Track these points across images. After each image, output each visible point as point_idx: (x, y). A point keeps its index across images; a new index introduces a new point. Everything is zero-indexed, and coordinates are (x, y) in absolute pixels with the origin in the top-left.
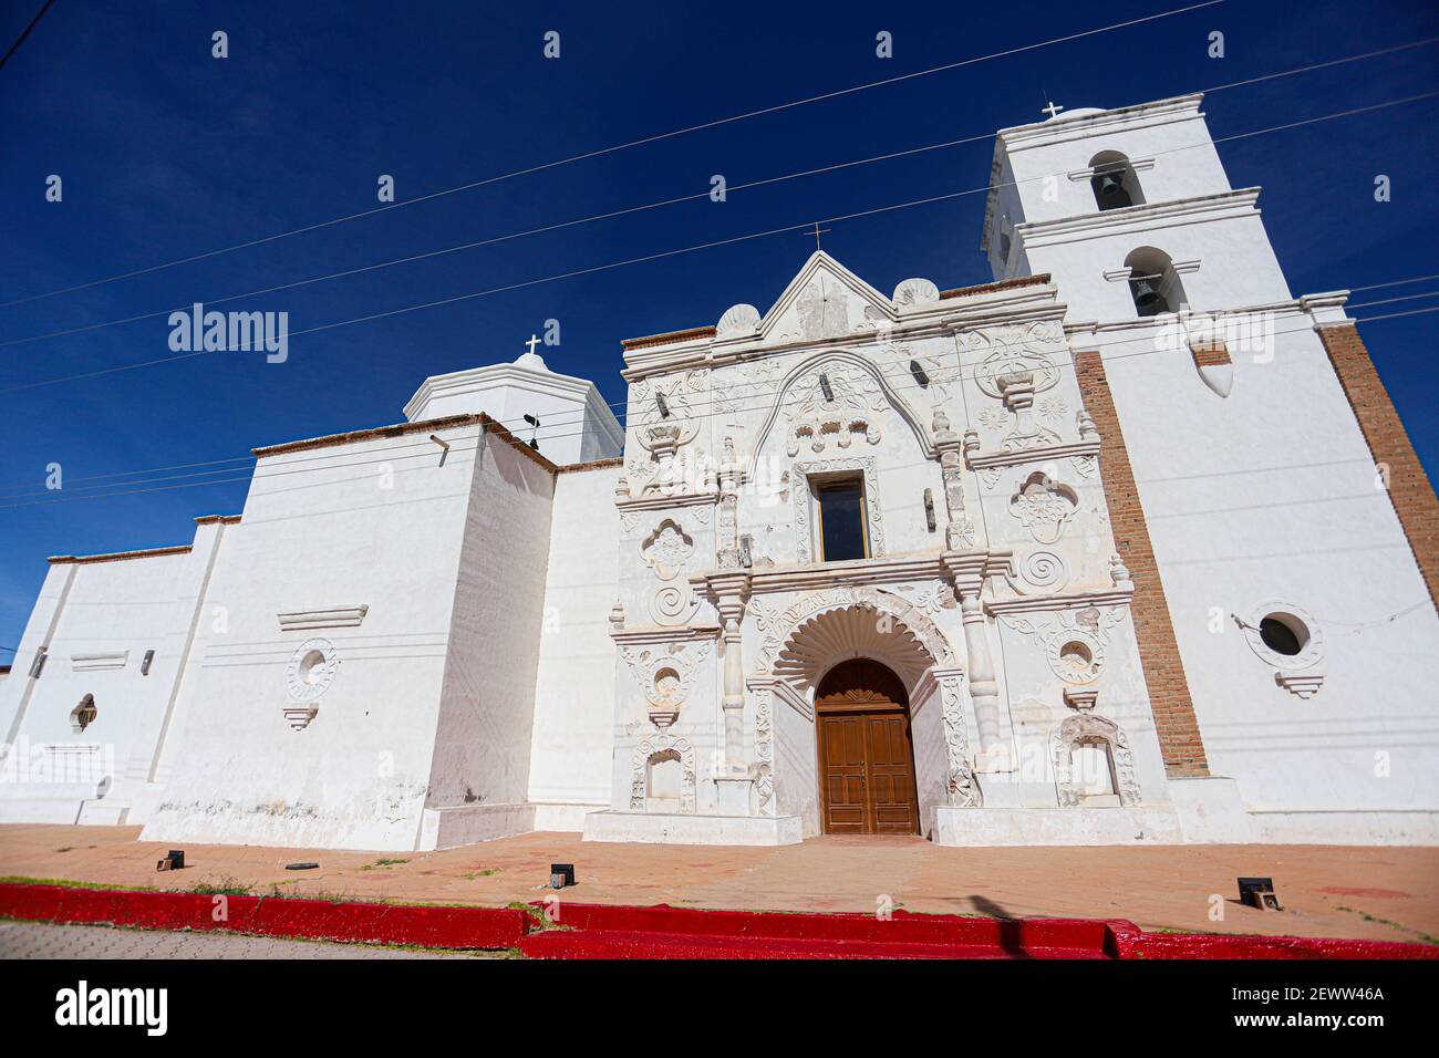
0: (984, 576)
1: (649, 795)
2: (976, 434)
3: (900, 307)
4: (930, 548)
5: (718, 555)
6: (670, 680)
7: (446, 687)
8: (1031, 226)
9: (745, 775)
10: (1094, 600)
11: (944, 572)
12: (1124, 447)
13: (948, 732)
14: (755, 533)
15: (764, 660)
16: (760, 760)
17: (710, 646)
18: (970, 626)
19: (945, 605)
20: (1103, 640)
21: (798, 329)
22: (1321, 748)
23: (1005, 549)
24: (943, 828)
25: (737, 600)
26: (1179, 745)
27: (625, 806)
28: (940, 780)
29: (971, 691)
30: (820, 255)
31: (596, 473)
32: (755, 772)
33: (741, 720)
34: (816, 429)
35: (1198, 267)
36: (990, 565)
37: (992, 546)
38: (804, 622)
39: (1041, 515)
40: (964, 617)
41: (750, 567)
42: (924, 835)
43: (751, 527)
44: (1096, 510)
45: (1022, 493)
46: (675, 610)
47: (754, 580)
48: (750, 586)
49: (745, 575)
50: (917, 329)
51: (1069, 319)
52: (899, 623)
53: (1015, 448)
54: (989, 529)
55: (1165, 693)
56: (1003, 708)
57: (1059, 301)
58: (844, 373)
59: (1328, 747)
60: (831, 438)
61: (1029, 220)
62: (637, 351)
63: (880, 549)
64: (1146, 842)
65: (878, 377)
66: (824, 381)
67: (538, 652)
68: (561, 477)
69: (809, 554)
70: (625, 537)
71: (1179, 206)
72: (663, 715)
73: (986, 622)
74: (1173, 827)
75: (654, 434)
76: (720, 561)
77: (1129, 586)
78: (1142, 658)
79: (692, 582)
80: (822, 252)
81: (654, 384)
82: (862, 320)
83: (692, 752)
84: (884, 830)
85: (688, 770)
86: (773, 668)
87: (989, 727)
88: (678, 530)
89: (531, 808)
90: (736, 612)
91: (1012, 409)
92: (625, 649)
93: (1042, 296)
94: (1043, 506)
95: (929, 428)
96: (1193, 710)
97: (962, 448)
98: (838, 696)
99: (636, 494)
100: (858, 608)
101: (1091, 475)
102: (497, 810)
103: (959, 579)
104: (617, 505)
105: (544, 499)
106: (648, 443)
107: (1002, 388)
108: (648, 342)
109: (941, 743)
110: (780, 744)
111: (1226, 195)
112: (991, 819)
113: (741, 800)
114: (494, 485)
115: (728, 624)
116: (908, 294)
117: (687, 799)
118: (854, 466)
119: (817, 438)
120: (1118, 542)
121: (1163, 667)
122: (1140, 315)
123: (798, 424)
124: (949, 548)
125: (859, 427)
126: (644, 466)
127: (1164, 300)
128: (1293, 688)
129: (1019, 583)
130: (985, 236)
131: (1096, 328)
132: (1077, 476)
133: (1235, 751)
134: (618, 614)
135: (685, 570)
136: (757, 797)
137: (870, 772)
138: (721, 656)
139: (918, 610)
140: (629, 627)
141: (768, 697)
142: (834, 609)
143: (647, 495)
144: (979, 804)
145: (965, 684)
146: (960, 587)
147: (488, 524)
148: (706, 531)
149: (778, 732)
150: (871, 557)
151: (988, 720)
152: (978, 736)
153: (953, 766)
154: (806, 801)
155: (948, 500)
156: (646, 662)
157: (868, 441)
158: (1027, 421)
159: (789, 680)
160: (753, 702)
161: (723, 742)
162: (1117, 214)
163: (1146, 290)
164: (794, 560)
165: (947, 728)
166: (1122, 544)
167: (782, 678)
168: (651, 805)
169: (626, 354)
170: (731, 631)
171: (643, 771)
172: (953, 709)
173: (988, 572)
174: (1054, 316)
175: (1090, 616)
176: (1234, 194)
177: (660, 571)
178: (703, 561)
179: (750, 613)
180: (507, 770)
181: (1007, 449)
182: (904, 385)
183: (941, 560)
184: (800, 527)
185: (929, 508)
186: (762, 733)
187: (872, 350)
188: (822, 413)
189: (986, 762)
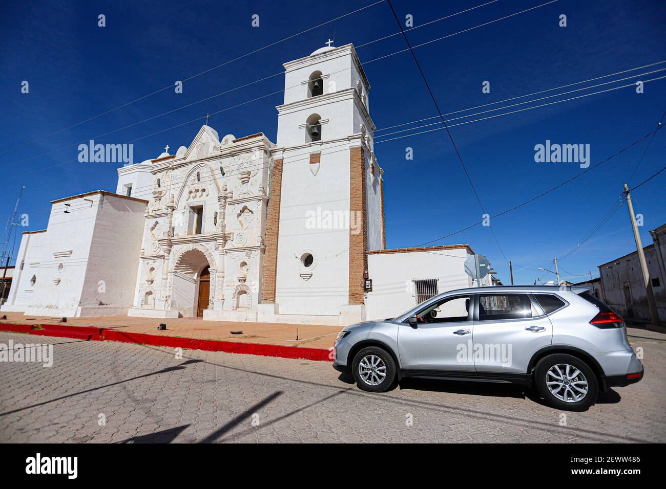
0: (226, 241)
1: (146, 304)
2: (232, 193)
3: (222, 146)
4: (215, 231)
6: (153, 271)
8: (285, 106)
9: (164, 299)
13: (210, 288)
15: (172, 265)
17: (162, 261)
18: (221, 256)
19: (216, 249)
20: (251, 261)
23: (231, 232)
26: (268, 294)
27: (140, 307)
32: (168, 298)
33: (166, 283)
35: (328, 122)
36: (226, 237)
38: (182, 254)
40: (219, 253)
41: (173, 236)
43: (175, 224)
45: (242, 213)
46: (155, 250)
47: (172, 241)
48: (170, 243)
50: (225, 155)
52: (204, 255)
56: (225, 281)
58: (204, 171)
60: (197, 194)
62: (155, 164)
63: (203, 231)
64: (248, 321)
65: (212, 170)
69: (187, 233)
70: (147, 227)
72: (150, 281)
73: (225, 255)
74: (255, 317)
75: (154, 193)
76: (164, 235)
79: (158, 241)
80: (205, 125)
81: (158, 175)
82: (212, 151)
83: (156, 292)
85: (154, 297)
86: (174, 268)
88: (160, 225)
90: (167, 251)
91: (243, 183)
92: (144, 262)
93: (259, 141)
96: (275, 284)
97: (225, 198)
99: (150, 213)
100: (194, 250)
101: (259, 206)
102: (114, 308)
103: (217, 241)
105: (140, 213)
106: (153, 196)
108: (158, 160)
112: (213, 313)
113: (163, 305)
114: (109, 212)
115: (165, 254)
116: (226, 141)
117: (154, 305)
119: (193, 194)
123: (190, 189)
125: (205, 190)
126: (153, 204)
128: (303, 278)
129: (233, 243)
132: (255, 207)
134: (142, 251)
135: (159, 237)
136: (167, 305)
138: (163, 264)
139: (209, 251)
140: (145, 255)
141: (172, 276)
142: (189, 250)
144: (214, 309)
145: (217, 274)
146: (217, 244)
147: (107, 224)
148: (165, 225)
149: (175, 286)
150: (201, 234)
152: (217, 289)
153: (210, 298)
154: (187, 307)
156: (148, 266)
157: (205, 195)
158: (246, 188)
159: (182, 271)
160: (169, 277)
161: (162, 289)
162: (310, 101)
163: (315, 130)
167: (178, 271)
168: (145, 307)
170: (167, 257)
171: (144, 297)
172: (212, 281)
174: (261, 149)
175: (249, 253)
179: (172, 251)
180: (121, 297)
181: (239, 198)
185: (216, 217)
186: (170, 287)
187: (212, 163)
188: (195, 185)
189: (217, 297)
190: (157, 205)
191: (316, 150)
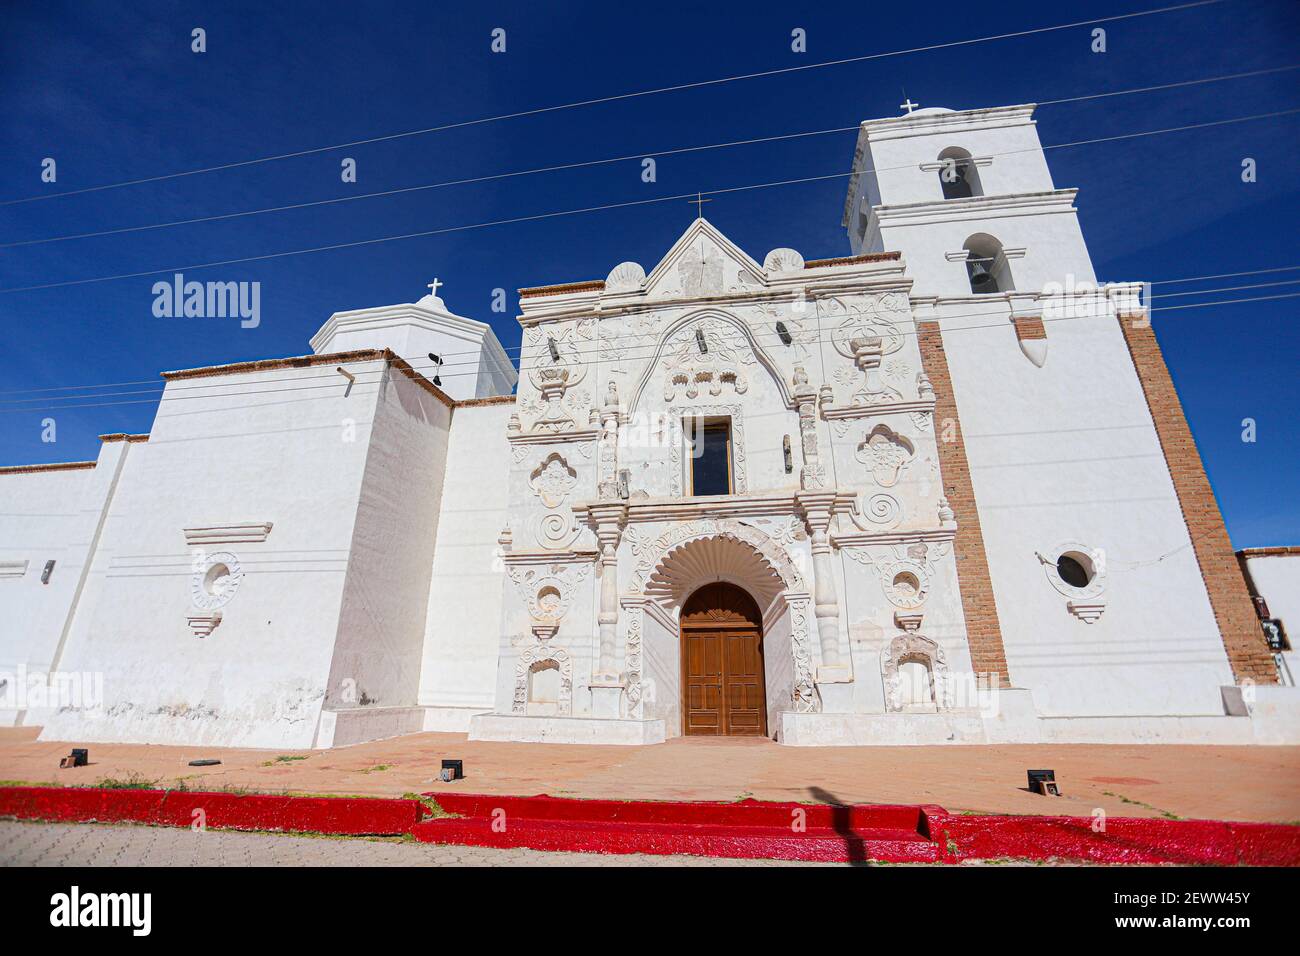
0: (832, 513)
1: (530, 700)
2: (830, 389)
3: (769, 273)
4: (785, 487)
5: (599, 487)
6: (551, 597)
7: (345, 600)
8: (885, 208)
9: (616, 683)
10: (923, 537)
11: (798, 508)
12: (955, 406)
13: (795, 647)
14: (633, 469)
15: (637, 581)
16: (630, 669)
17: (589, 568)
18: (818, 556)
19: (797, 537)
20: (930, 572)
21: (679, 288)
22: (1099, 664)
23: (851, 490)
24: (787, 730)
25: (614, 528)
26: (987, 661)
27: (508, 709)
28: (786, 688)
29: (816, 613)
30: (701, 221)
31: (490, 408)
32: (625, 681)
33: (614, 634)
34: (691, 377)
35: (1024, 253)
36: (838, 504)
37: (840, 487)
38: (674, 549)
39: (882, 462)
40: (813, 548)
41: (627, 498)
42: (771, 736)
43: (629, 463)
44: (928, 459)
45: (867, 442)
46: (559, 534)
47: (631, 510)
48: (626, 515)
49: (623, 505)
50: (784, 293)
51: (915, 292)
52: (757, 552)
53: (863, 402)
54: (838, 473)
55: (978, 617)
56: (843, 628)
57: (907, 276)
58: (719, 330)
59: (1105, 664)
60: (703, 387)
61: (884, 203)
62: (532, 300)
63: (743, 486)
64: (956, 742)
65: (748, 335)
66: (700, 336)
67: (432, 569)
68: (457, 410)
69: (680, 489)
70: (515, 468)
71: (1011, 200)
72: (544, 628)
73: (832, 554)
74: (979, 730)
75: (545, 375)
76: (601, 493)
77: (952, 525)
78: (961, 587)
79: (574, 510)
80: (703, 220)
81: (546, 329)
82: (736, 282)
83: (570, 661)
84: (737, 732)
85: (565, 678)
86: (644, 589)
87: (829, 644)
88: (564, 463)
89: (421, 710)
90: (614, 538)
91: (862, 368)
92: (512, 569)
93: (892, 270)
94: (885, 454)
95: (790, 381)
96: (999, 632)
97: (818, 400)
98: (701, 614)
99: (527, 429)
100: (721, 538)
101: (926, 429)
102: (390, 712)
103: (810, 515)
104: (509, 438)
105: (441, 431)
106: (539, 383)
107: (854, 350)
108: (543, 291)
109: (789, 657)
110: (648, 656)
111: (1050, 194)
112: (829, 723)
113: (612, 704)
114: (396, 416)
115: (605, 549)
116: (777, 262)
117: (563, 703)
118: (722, 413)
119: (691, 386)
120: (946, 488)
121: (978, 596)
122: (974, 293)
123: (675, 373)
124: (803, 488)
125: (729, 378)
126: (535, 404)
127: (995, 280)
128: (1081, 615)
129: (861, 520)
130: (846, 214)
131: (937, 302)
132: (914, 430)
133: (1031, 666)
134: (506, 537)
135: (569, 499)
136: (626, 701)
137: (727, 681)
138: (598, 577)
139: (774, 541)
140: (516, 549)
141: (639, 614)
142: (700, 538)
143: (537, 431)
144: (819, 710)
145: (812, 607)
146: (811, 522)
147: (389, 451)
148: (588, 465)
149: (647, 645)
150: (734, 493)
151: (831, 638)
152: (820, 651)
153: (798, 677)
154: (669, 706)
155: (803, 445)
156: (530, 581)
157: (736, 390)
158: (875, 379)
159: (658, 600)
160: (625, 617)
161: (597, 654)
162: (960, 203)
163: (980, 270)
164: (667, 493)
165: (794, 644)
166: (949, 489)
167: (652, 598)
168: (531, 708)
169: (522, 301)
170: (609, 555)
171: (525, 678)
172: (801, 627)
173: (835, 509)
174: (902, 289)
175: (920, 550)
176: (1056, 193)
177: (546, 500)
178: (585, 491)
179: (626, 540)
180: (399, 677)
181: (856, 403)
182: (770, 342)
183: (796, 498)
184: (673, 464)
185: (787, 452)
186: (633, 646)
187: (742, 311)
188: (697, 364)
189: (826, 675)
190: (554, 409)
191: (1023, 308)
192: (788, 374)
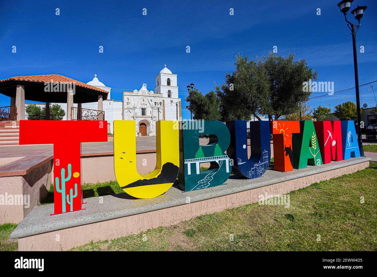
0: (154, 118)
4: (151, 115)
5: (134, 114)
8: (161, 85)
11: (151, 117)
12: (165, 109)
14: (137, 113)
15: (138, 123)
18: (153, 121)
19: (151, 120)
21: (141, 94)
24: (150, 135)
30: (144, 86)
38: (141, 120)
45: (157, 112)
46: (130, 119)
49: (136, 116)
54: (155, 114)
56: (154, 127)
58: (145, 99)
60: (144, 105)
65: (148, 99)
66: (143, 99)
68: (114, 102)
70: (125, 112)
71: (173, 86)
75: (127, 102)
79: (132, 116)
81: (127, 96)
84: (144, 136)
88: (130, 111)
93: (161, 95)
97: (154, 108)
98: (141, 125)
100: (145, 120)
101: (162, 111)
107: (157, 103)
108: (127, 92)
111: (176, 87)
118: (145, 108)
119: (142, 105)
120: (163, 116)
122: (168, 97)
123: (141, 103)
125: (146, 104)
126: (126, 105)
127: (170, 96)
129: (156, 119)
131: (165, 98)
137: (143, 131)
139: (149, 120)
143: (127, 108)
144: (152, 133)
145: (152, 125)
148: (132, 112)
152: (152, 129)
153: (151, 131)
157: (147, 106)
162: (169, 86)
163: (169, 94)
164: (140, 115)
169: (124, 92)
174: (162, 97)
177: (128, 115)
179: (136, 119)
181: (157, 108)
182: (150, 101)
184: (140, 112)
186: (137, 129)
187: (148, 97)
188: (143, 103)
189: (153, 131)
190: (129, 106)
191: (172, 99)
192: (151, 105)
